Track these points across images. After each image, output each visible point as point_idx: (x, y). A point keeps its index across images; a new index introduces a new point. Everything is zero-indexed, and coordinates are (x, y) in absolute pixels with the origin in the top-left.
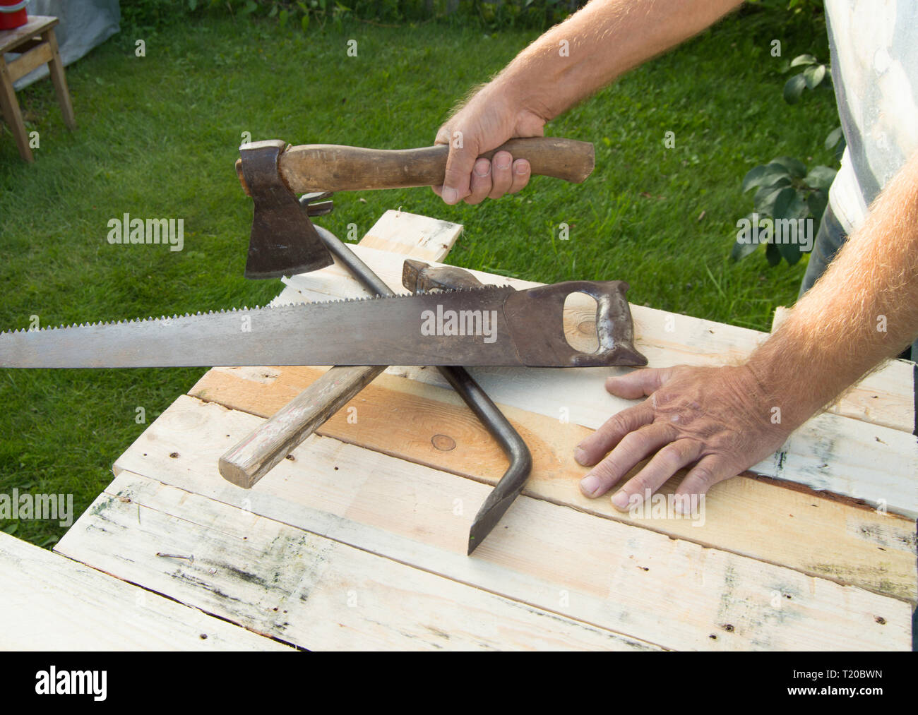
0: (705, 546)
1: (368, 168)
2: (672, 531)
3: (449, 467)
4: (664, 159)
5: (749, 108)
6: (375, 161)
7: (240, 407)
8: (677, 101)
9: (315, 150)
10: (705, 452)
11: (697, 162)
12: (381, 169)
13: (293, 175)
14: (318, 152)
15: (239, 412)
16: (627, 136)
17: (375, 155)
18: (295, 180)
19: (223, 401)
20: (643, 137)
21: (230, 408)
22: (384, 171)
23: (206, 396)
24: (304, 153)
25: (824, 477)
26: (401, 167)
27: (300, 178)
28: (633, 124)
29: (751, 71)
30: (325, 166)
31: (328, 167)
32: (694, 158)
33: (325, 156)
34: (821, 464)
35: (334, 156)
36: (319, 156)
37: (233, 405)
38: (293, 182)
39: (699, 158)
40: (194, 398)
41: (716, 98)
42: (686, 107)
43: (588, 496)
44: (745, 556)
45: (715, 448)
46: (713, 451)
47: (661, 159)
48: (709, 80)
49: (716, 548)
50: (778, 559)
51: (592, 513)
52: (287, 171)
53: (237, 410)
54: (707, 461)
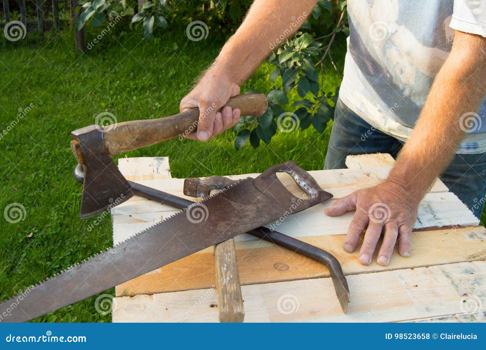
0: (427, 267)
1: (156, 131)
2: (410, 266)
3: (295, 277)
4: (141, 108)
5: (168, 72)
6: (159, 126)
7: (157, 291)
8: (128, 75)
9: (124, 126)
10: (399, 225)
11: (159, 106)
12: (163, 130)
13: (112, 145)
14: (126, 127)
15: (158, 294)
16: (112, 99)
17: (158, 122)
18: (113, 148)
19: (143, 292)
20: (121, 98)
21: (151, 294)
22: (165, 131)
23: (130, 293)
24: (118, 129)
25: (439, 221)
26: (174, 126)
27: (116, 145)
28: (112, 92)
29: (158, 52)
30: (131, 135)
31: (133, 135)
32: (157, 104)
33: (131, 129)
34: (433, 216)
35: (136, 128)
36: (127, 129)
37: (152, 291)
38: (111, 149)
39: (160, 103)
40: (124, 297)
41: (149, 70)
42: (134, 77)
43: (366, 265)
44: (443, 264)
45: (402, 222)
46: (402, 223)
47: (139, 109)
48: (139, 61)
49: (431, 266)
50: (456, 260)
51: (373, 272)
52: (108, 143)
53: (156, 293)
54: (403, 228)
